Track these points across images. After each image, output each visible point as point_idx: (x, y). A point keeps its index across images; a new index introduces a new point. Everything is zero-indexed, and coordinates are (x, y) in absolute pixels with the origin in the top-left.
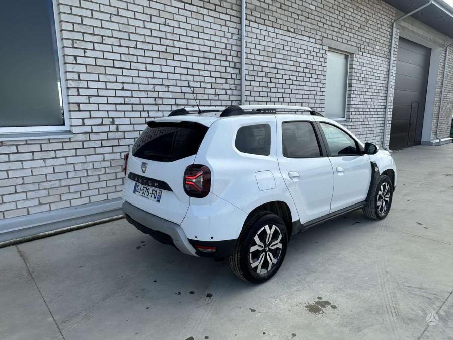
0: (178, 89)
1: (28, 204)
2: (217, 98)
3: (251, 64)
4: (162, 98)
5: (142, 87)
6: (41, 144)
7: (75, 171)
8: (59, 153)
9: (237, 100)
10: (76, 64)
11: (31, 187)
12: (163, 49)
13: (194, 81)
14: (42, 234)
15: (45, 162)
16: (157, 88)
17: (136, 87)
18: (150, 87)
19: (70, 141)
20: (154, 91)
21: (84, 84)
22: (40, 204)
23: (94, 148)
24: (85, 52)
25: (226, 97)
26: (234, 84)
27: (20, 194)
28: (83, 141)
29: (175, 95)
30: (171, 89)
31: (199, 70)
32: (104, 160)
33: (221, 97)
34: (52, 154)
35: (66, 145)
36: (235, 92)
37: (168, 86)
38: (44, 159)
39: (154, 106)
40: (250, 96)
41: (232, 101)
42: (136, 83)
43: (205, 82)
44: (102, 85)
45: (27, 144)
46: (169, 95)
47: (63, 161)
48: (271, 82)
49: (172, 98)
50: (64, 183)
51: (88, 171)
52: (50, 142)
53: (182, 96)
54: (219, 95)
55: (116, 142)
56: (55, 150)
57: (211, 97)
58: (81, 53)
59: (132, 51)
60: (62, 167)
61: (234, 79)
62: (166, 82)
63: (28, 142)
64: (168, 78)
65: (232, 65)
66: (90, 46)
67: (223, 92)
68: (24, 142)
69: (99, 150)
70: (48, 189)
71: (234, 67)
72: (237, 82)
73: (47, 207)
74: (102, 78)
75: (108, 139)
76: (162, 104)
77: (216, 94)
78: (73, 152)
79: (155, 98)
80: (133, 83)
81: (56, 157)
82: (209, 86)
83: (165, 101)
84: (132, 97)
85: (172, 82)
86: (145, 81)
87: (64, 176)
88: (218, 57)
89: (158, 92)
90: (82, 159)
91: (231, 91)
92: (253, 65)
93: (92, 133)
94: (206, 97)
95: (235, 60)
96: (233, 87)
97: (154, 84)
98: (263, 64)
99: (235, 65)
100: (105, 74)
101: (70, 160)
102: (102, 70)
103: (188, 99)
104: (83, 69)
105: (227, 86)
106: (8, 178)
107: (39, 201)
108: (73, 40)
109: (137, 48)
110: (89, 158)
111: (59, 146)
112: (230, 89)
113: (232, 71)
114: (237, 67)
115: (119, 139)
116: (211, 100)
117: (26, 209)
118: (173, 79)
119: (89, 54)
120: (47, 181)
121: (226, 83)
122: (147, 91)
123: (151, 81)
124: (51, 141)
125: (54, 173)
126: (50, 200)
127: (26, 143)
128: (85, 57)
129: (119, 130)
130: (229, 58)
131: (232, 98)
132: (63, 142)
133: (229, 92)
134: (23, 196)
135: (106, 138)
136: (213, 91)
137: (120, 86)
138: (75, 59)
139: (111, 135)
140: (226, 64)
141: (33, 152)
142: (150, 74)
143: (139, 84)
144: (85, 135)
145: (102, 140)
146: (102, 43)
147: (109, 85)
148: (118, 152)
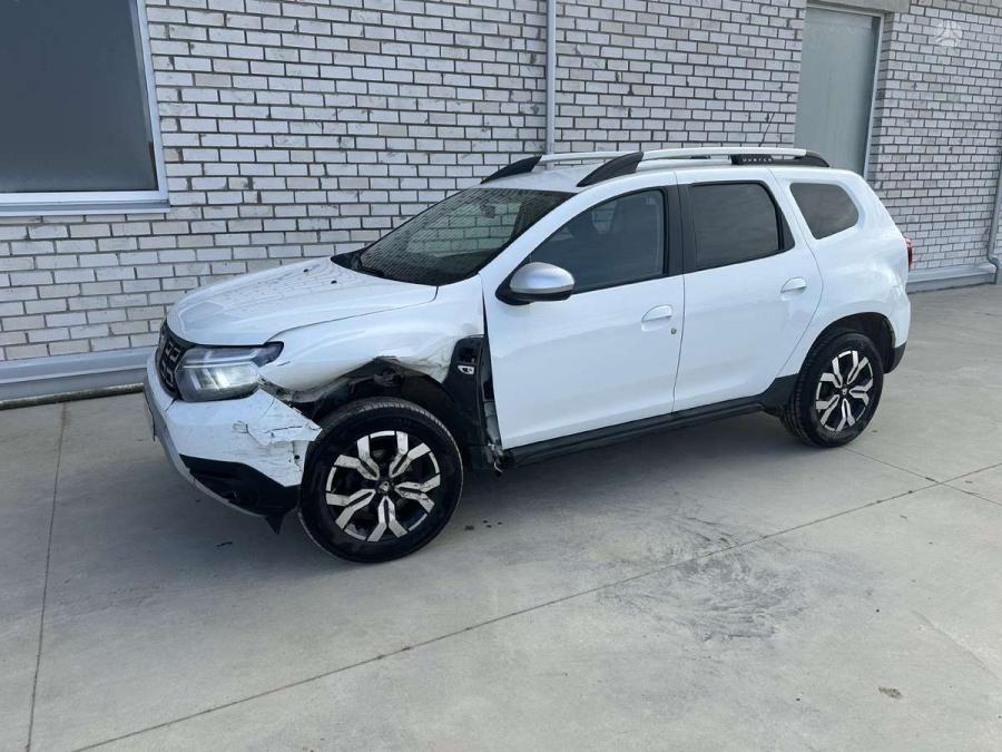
0: (393, 117)
1: (89, 332)
2: (487, 134)
3: (578, 55)
4: (355, 136)
5: (310, 114)
6: (110, 224)
7: (175, 276)
8: (146, 243)
9: (538, 140)
10: (174, 71)
11: (93, 303)
12: (356, 31)
13: (429, 97)
14: (111, 388)
15: (119, 258)
16: (343, 115)
17: (297, 113)
18: (328, 114)
19: (165, 220)
20: (337, 121)
21: (190, 110)
22: (111, 335)
23: (213, 234)
24: (190, 47)
25: (511, 133)
26: (531, 102)
27: (74, 314)
28: (190, 221)
29: (384, 130)
30: (375, 116)
31: (442, 73)
32: (233, 260)
33: (497, 134)
34: (132, 244)
35: (158, 228)
36: (532, 121)
37: (369, 110)
38: (117, 253)
39: (338, 153)
40: (574, 128)
41: (524, 141)
42: (298, 106)
43: (456, 99)
44: (226, 111)
45: (85, 223)
46: (372, 129)
47: (152, 257)
48: (631, 94)
49: (377, 136)
50: (155, 299)
51: (201, 278)
52: (127, 222)
53: (402, 130)
54: (491, 128)
55: (257, 226)
56: (138, 237)
57: (471, 133)
58: (182, 48)
59: (289, 40)
60: (150, 268)
61: (531, 91)
62: (365, 102)
63: (88, 220)
64: (367, 94)
65: (524, 58)
66: (200, 34)
67: (504, 121)
68: (81, 220)
69: (221, 240)
70: (126, 308)
71: (532, 64)
72: (537, 97)
73: (124, 342)
74: (226, 96)
75: (240, 218)
76: (356, 149)
77: (483, 127)
78: (171, 242)
79: (340, 136)
80: (291, 105)
81: (139, 250)
82: (468, 107)
83: (362, 143)
84: (290, 134)
85: (377, 102)
86: (318, 100)
87: (155, 285)
88: (489, 42)
89: (347, 122)
90: (189, 255)
91: (522, 118)
92: (582, 57)
93: (207, 205)
94: (459, 133)
95: (532, 46)
96: (527, 109)
97: (336, 108)
98: (607, 52)
99: (533, 59)
100: (233, 88)
101: (165, 257)
102: (225, 81)
103: (415, 138)
104: (186, 80)
105: (513, 108)
106: (54, 284)
107: (110, 328)
108: (166, 24)
109: (298, 33)
110: (203, 255)
111: (144, 229)
112: (520, 114)
113: (525, 71)
114: (537, 62)
115: (263, 219)
116: (471, 140)
117: (86, 342)
118: (379, 96)
119: (199, 49)
120: (123, 293)
121: (510, 101)
122: (322, 122)
123: (331, 100)
124: (129, 219)
125: (136, 278)
126: (128, 329)
127: (85, 221)
128: (190, 56)
129: (263, 202)
130: (518, 44)
131: (524, 134)
132: (151, 222)
133: (517, 121)
134: (81, 318)
135: (236, 216)
136: (477, 120)
137: (263, 112)
138: (172, 62)
139: (246, 211)
140: (512, 57)
141: (96, 239)
142: (328, 86)
143: (303, 107)
144: (193, 209)
145: (227, 220)
146: (225, 27)
147: (241, 111)
148: (261, 246)
